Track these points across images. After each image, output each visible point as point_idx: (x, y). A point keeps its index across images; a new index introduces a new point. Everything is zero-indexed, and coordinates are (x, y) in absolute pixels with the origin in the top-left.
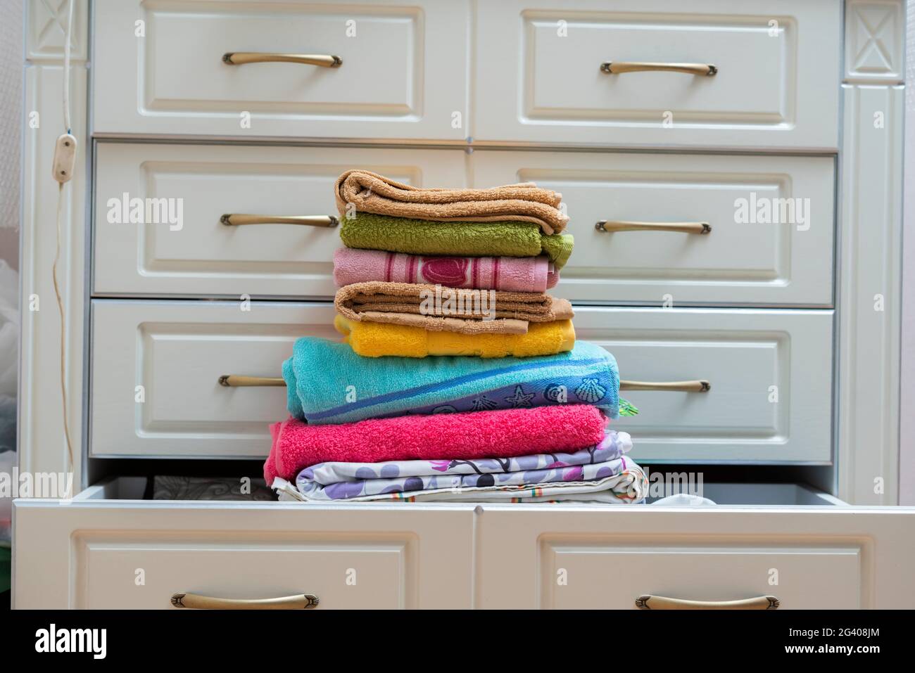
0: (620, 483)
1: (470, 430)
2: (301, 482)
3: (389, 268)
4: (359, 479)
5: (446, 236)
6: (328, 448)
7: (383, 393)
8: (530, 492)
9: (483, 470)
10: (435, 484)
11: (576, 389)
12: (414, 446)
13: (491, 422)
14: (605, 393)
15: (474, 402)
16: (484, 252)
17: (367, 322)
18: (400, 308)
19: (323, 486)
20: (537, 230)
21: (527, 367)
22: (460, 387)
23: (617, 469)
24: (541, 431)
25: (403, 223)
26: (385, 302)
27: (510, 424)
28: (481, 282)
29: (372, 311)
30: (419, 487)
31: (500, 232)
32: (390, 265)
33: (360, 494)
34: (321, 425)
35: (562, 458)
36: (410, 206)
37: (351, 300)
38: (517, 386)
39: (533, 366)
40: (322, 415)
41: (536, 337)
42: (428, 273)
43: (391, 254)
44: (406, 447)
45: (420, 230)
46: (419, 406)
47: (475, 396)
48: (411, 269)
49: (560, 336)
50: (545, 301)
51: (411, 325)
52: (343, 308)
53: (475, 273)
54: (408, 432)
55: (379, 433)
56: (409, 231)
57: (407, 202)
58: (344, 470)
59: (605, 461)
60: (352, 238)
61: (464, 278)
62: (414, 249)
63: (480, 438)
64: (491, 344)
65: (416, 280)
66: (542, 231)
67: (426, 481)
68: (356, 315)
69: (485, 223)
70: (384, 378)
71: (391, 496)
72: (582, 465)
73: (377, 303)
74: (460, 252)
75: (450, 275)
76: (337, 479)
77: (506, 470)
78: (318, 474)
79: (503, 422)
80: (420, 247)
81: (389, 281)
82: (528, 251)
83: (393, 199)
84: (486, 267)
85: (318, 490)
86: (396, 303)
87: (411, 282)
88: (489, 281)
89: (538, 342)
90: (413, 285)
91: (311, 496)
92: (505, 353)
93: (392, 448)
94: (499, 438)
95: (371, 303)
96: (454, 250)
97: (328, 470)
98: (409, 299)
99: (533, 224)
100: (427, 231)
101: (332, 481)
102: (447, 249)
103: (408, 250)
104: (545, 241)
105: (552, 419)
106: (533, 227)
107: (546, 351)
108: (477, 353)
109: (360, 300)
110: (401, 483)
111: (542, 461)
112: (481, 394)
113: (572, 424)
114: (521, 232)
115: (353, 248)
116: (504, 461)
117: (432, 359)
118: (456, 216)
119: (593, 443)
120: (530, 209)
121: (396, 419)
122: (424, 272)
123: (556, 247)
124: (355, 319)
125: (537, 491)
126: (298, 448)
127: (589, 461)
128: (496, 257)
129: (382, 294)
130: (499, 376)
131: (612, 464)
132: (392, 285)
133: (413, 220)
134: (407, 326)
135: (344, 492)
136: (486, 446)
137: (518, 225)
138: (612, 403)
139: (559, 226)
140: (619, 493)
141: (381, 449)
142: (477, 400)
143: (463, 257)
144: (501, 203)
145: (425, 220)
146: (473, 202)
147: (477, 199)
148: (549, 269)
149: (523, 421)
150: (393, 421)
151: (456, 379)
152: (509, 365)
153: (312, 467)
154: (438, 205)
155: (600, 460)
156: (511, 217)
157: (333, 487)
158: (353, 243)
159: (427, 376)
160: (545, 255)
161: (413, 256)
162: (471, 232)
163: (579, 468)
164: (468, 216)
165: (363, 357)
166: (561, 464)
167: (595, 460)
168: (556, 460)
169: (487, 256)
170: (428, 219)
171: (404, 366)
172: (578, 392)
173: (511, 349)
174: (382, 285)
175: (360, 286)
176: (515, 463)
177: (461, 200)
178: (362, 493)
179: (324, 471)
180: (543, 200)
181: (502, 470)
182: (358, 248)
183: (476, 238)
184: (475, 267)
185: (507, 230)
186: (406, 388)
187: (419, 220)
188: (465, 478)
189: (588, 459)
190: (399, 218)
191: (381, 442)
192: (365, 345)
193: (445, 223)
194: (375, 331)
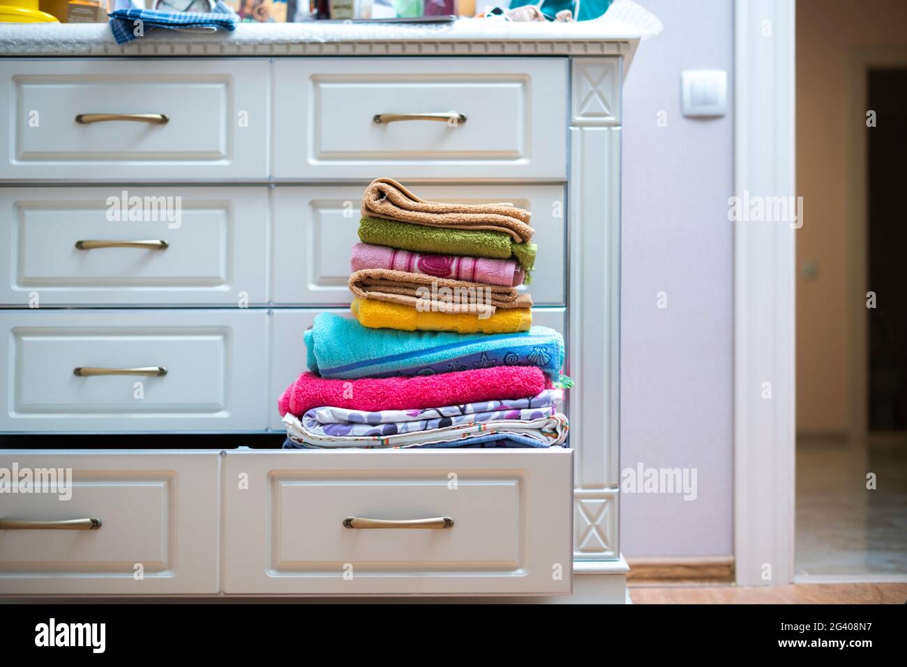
0: (547, 424)
1: (441, 386)
2: (305, 419)
3: (393, 261)
4: (351, 423)
5: (439, 238)
6: (331, 397)
7: (380, 356)
8: (478, 427)
9: (446, 414)
10: (406, 428)
11: (528, 356)
12: (398, 401)
13: (458, 379)
14: (550, 360)
15: (450, 366)
16: (467, 253)
17: (372, 300)
18: (398, 290)
19: (322, 425)
20: (508, 238)
21: (492, 339)
22: (439, 354)
23: (546, 413)
24: (495, 382)
25: (406, 227)
26: (387, 286)
27: (471, 378)
28: (463, 275)
29: (377, 291)
30: (393, 431)
31: (479, 238)
32: (394, 258)
33: (349, 434)
34: (330, 379)
35: (506, 403)
36: (413, 214)
37: (361, 282)
38: (482, 353)
39: (496, 339)
40: (332, 371)
41: (501, 318)
42: (423, 265)
43: (396, 250)
44: (391, 401)
45: (418, 233)
46: (406, 368)
47: (450, 361)
48: (410, 262)
49: (520, 319)
50: (511, 293)
51: (406, 304)
52: (355, 288)
53: (458, 268)
54: (394, 391)
55: (373, 390)
56: (410, 233)
57: (411, 210)
58: (340, 414)
59: (540, 408)
60: (367, 235)
61: (450, 271)
62: (414, 247)
63: (448, 390)
64: (466, 321)
65: (413, 269)
66: (512, 239)
67: (400, 426)
68: (363, 293)
69: (469, 230)
70: (382, 345)
71: (371, 438)
72: (520, 409)
73: (381, 285)
74: (449, 252)
75: (438, 268)
76: (334, 421)
77: (463, 412)
78: (319, 414)
79: (466, 377)
80: (419, 246)
81: (392, 269)
82: (501, 254)
83: (401, 207)
84: (467, 264)
85: (318, 427)
86: (395, 287)
87: (409, 271)
88: (469, 275)
89: (502, 322)
90: (410, 274)
91: (311, 431)
92: (476, 330)
93: (380, 402)
94: (463, 389)
95: (377, 285)
96: (444, 250)
97: (327, 413)
98: (406, 284)
99: (506, 234)
100: (425, 234)
101: (329, 421)
102: (439, 249)
103: (409, 247)
104: (514, 247)
105: (504, 373)
106: (506, 236)
107: (508, 329)
108: (455, 329)
109: (368, 282)
110: (381, 428)
111: (491, 405)
112: (455, 360)
113: (519, 377)
114: (496, 239)
115: (367, 243)
116: (462, 406)
117: (420, 333)
118: (448, 224)
119: (534, 393)
120: (505, 222)
121: (387, 380)
122: (420, 264)
123: (523, 253)
124: (363, 296)
125: (482, 426)
126: (308, 394)
127: (527, 406)
128: (476, 257)
129: (386, 279)
130: (469, 346)
131: (543, 410)
132: (394, 272)
133: (414, 225)
134: (402, 305)
135: (337, 431)
136: (453, 396)
137: (494, 233)
138: (554, 368)
139: (526, 237)
140: (545, 432)
141: (372, 402)
142: (452, 364)
143: (451, 256)
144: (483, 216)
145: (424, 226)
146: (461, 214)
147: (465, 212)
148: (516, 269)
149: (482, 375)
150: (384, 381)
151: (436, 347)
152: (478, 338)
153: (315, 409)
154: (435, 215)
155: (535, 406)
156: (489, 227)
157: (329, 426)
158: (368, 240)
159: (412, 344)
160: (514, 258)
161: (412, 252)
162: (458, 237)
163: (517, 411)
164: (457, 224)
165: (367, 328)
166: (505, 407)
167: (532, 406)
168: (501, 404)
169: (469, 256)
170: (425, 224)
171: (398, 337)
172: (529, 358)
173: (481, 327)
174: (387, 272)
175: (369, 271)
176: (470, 407)
177: (453, 212)
178: (350, 434)
179: (324, 413)
180: (516, 216)
181: (460, 413)
182: (371, 244)
183: (461, 241)
184: (459, 263)
185: (485, 236)
186: (397, 353)
187: (419, 225)
188: (430, 422)
189: (526, 404)
190: (404, 222)
191: (373, 397)
192: (368, 317)
193: (438, 228)
194: (376, 307)
